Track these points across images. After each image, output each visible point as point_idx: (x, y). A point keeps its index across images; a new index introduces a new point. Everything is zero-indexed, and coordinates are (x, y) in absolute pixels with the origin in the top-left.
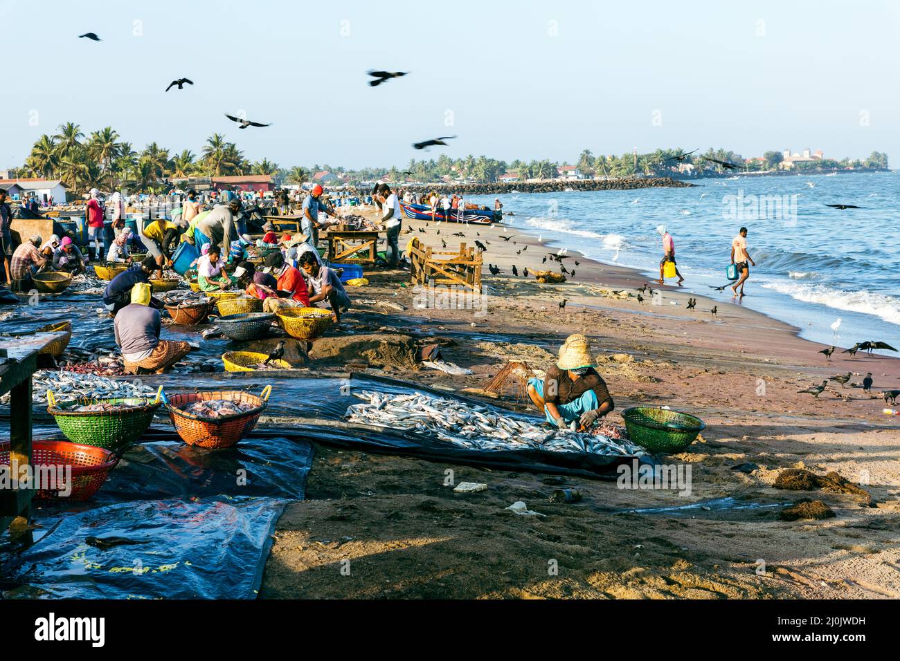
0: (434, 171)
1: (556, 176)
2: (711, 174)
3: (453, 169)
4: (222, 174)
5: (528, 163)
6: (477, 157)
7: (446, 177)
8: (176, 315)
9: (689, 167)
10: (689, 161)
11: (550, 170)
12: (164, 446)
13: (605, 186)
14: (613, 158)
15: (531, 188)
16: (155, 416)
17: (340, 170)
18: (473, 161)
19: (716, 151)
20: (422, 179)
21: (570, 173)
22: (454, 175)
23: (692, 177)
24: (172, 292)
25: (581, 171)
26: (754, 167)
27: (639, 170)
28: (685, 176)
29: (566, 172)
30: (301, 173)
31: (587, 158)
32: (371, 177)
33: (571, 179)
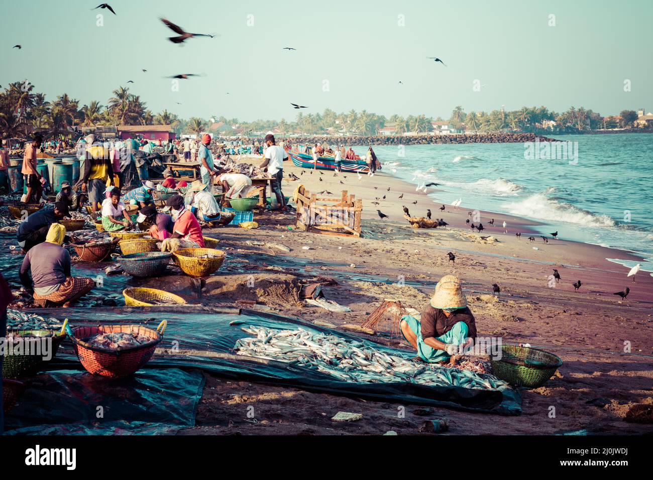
0: (321, 124)
1: (431, 130)
2: (572, 131)
3: (337, 122)
4: (126, 123)
5: (405, 119)
6: (359, 112)
7: (331, 129)
8: (82, 253)
9: (552, 123)
10: (551, 117)
11: (424, 124)
12: (68, 374)
13: (475, 139)
14: (483, 115)
15: (408, 141)
16: (60, 346)
17: (235, 121)
18: (355, 115)
19: (576, 110)
20: (308, 131)
21: (443, 127)
22: (338, 128)
23: (555, 133)
24: (79, 231)
25: (454, 126)
26: (612, 124)
27: (507, 125)
28: (548, 131)
29: (440, 127)
30: (199, 123)
31: (459, 114)
32: (262, 128)
33: (444, 133)
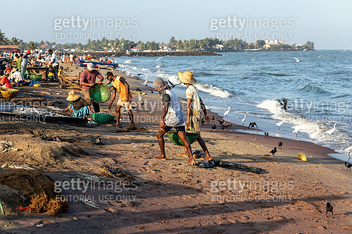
0: (99, 46)
1: (158, 49)
2: (231, 50)
3: (109, 45)
5: (145, 43)
7: (105, 48)
9: (221, 46)
10: (221, 43)
11: (155, 46)
13: (179, 54)
14: (185, 41)
15: (145, 54)
17: (54, 44)
18: (119, 41)
19: (234, 39)
20: (93, 49)
21: (165, 48)
22: (109, 47)
23: (222, 51)
25: (170, 47)
26: (252, 47)
27: (198, 47)
28: (219, 50)
29: (163, 48)
30: (33, 44)
31: (173, 40)
32: (69, 47)
33: (165, 51)
